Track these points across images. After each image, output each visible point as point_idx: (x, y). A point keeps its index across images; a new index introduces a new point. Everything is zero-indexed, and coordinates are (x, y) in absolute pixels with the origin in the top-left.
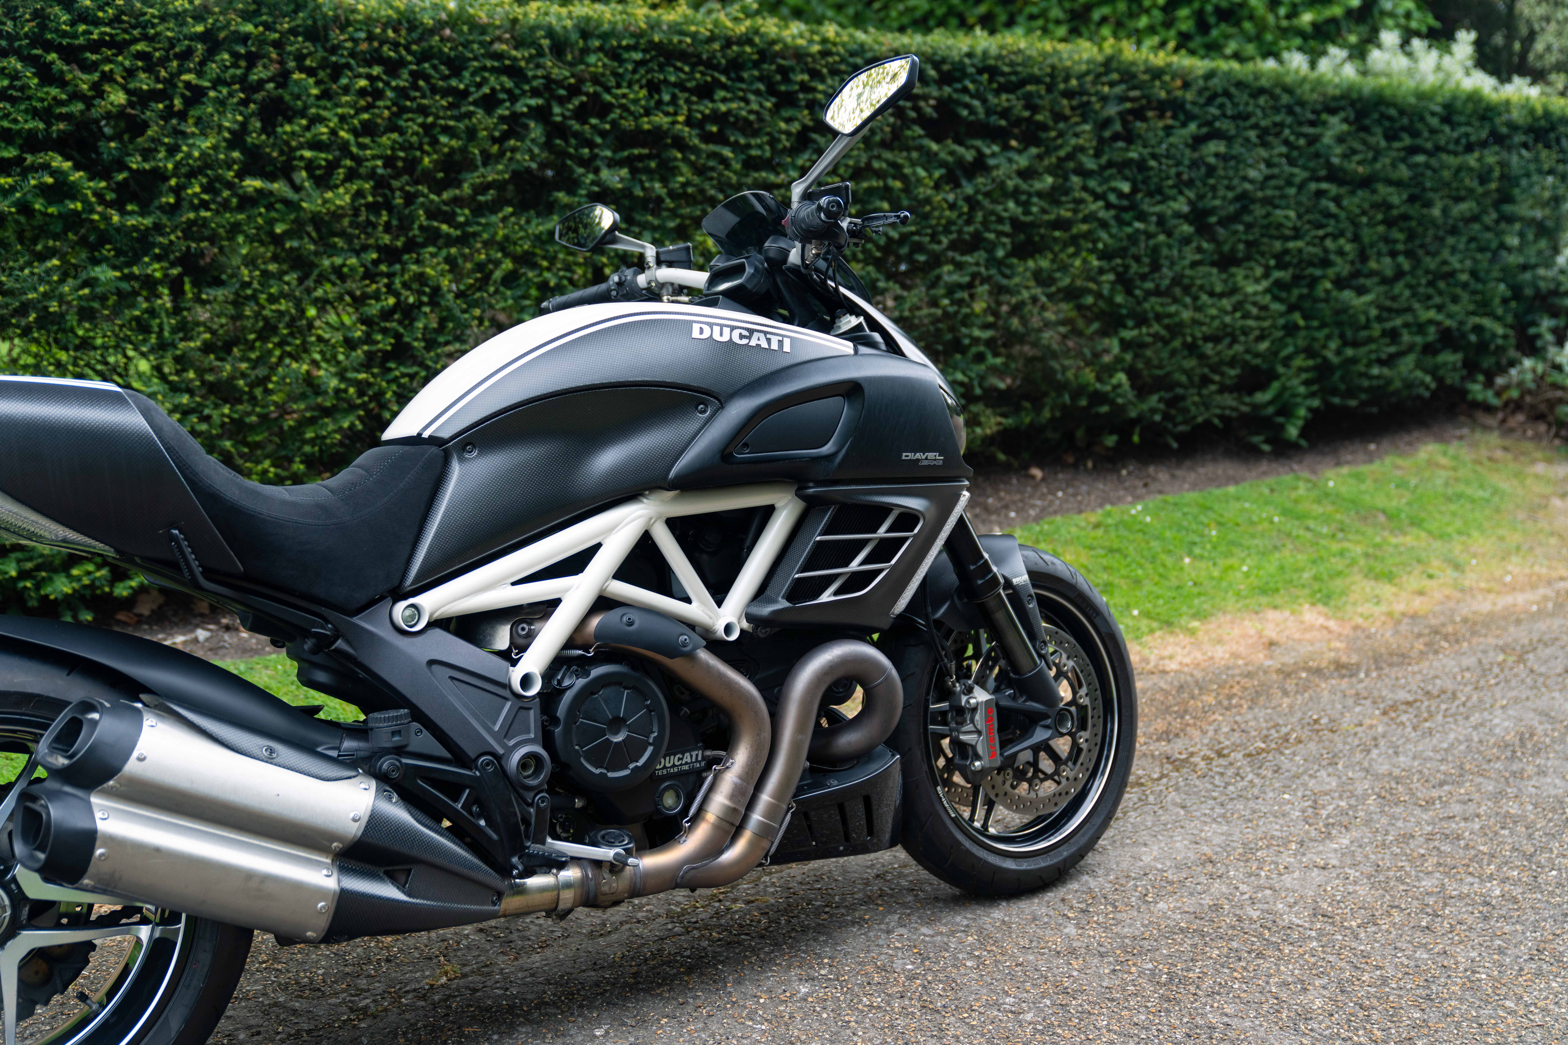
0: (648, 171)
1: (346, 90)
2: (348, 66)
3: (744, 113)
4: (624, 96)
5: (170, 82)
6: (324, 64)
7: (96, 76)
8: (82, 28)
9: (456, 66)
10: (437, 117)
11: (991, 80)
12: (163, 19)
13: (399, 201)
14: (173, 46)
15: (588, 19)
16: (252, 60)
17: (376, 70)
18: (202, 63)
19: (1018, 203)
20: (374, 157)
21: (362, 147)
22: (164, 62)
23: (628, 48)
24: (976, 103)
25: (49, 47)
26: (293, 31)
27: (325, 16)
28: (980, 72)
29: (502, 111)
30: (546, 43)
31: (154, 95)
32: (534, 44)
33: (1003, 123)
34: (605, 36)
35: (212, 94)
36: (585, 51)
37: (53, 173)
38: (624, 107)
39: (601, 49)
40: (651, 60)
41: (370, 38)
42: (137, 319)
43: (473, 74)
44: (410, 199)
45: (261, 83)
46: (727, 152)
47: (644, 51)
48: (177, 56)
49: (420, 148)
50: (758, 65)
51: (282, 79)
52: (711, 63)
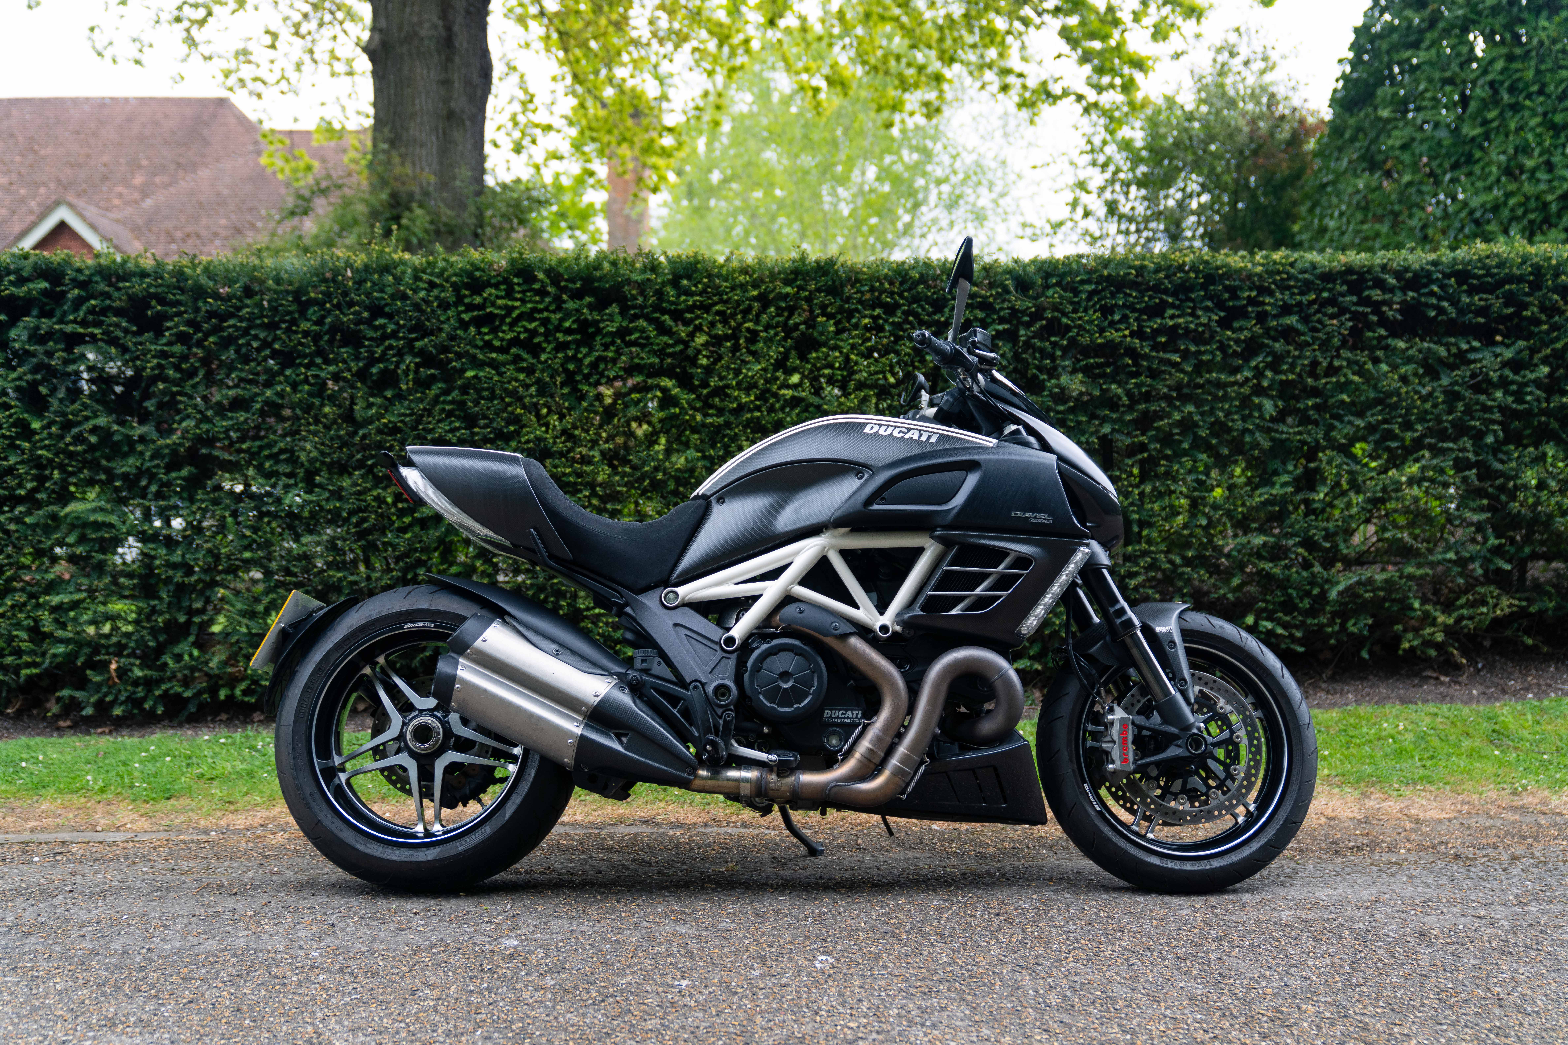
0: (1104, 375)
1: (856, 326)
2: (857, 310)
3: (1192, 326)
4: (1080, 318)
5: (738, 328)
6: (841, 310)
7: (691, 328)
8: (683, 298)
11: (1459, 283)
12: (733, 288)
14: (739, 305)
15: (1048, 262)
16: (792, 310)
17: (877, 312)
18: (758, 316)
19: (1506, 392)
22: (733, 316)
23: (1082, 282)
24: (1445, 304)
25: (664, 312)
26: (819, 290)
27: (840, 277)
28: (1447, 276)
30: (1010, 283)
31: (727, 338)
32: (1002, 284)
33: (1481, 320)
34: (1062, 273)
35: (763, 335)
36: (1046, 287)
38: (1080, 327)
39: (1058, 284)
40: (1103, 290)
41: (872, 289)
45: (797, 325)
46: (1176, 358)
47: (1097, 283)
48: (742, 312)
50: (1204, 287)
51: (811, 322)
52: (1157, 288)
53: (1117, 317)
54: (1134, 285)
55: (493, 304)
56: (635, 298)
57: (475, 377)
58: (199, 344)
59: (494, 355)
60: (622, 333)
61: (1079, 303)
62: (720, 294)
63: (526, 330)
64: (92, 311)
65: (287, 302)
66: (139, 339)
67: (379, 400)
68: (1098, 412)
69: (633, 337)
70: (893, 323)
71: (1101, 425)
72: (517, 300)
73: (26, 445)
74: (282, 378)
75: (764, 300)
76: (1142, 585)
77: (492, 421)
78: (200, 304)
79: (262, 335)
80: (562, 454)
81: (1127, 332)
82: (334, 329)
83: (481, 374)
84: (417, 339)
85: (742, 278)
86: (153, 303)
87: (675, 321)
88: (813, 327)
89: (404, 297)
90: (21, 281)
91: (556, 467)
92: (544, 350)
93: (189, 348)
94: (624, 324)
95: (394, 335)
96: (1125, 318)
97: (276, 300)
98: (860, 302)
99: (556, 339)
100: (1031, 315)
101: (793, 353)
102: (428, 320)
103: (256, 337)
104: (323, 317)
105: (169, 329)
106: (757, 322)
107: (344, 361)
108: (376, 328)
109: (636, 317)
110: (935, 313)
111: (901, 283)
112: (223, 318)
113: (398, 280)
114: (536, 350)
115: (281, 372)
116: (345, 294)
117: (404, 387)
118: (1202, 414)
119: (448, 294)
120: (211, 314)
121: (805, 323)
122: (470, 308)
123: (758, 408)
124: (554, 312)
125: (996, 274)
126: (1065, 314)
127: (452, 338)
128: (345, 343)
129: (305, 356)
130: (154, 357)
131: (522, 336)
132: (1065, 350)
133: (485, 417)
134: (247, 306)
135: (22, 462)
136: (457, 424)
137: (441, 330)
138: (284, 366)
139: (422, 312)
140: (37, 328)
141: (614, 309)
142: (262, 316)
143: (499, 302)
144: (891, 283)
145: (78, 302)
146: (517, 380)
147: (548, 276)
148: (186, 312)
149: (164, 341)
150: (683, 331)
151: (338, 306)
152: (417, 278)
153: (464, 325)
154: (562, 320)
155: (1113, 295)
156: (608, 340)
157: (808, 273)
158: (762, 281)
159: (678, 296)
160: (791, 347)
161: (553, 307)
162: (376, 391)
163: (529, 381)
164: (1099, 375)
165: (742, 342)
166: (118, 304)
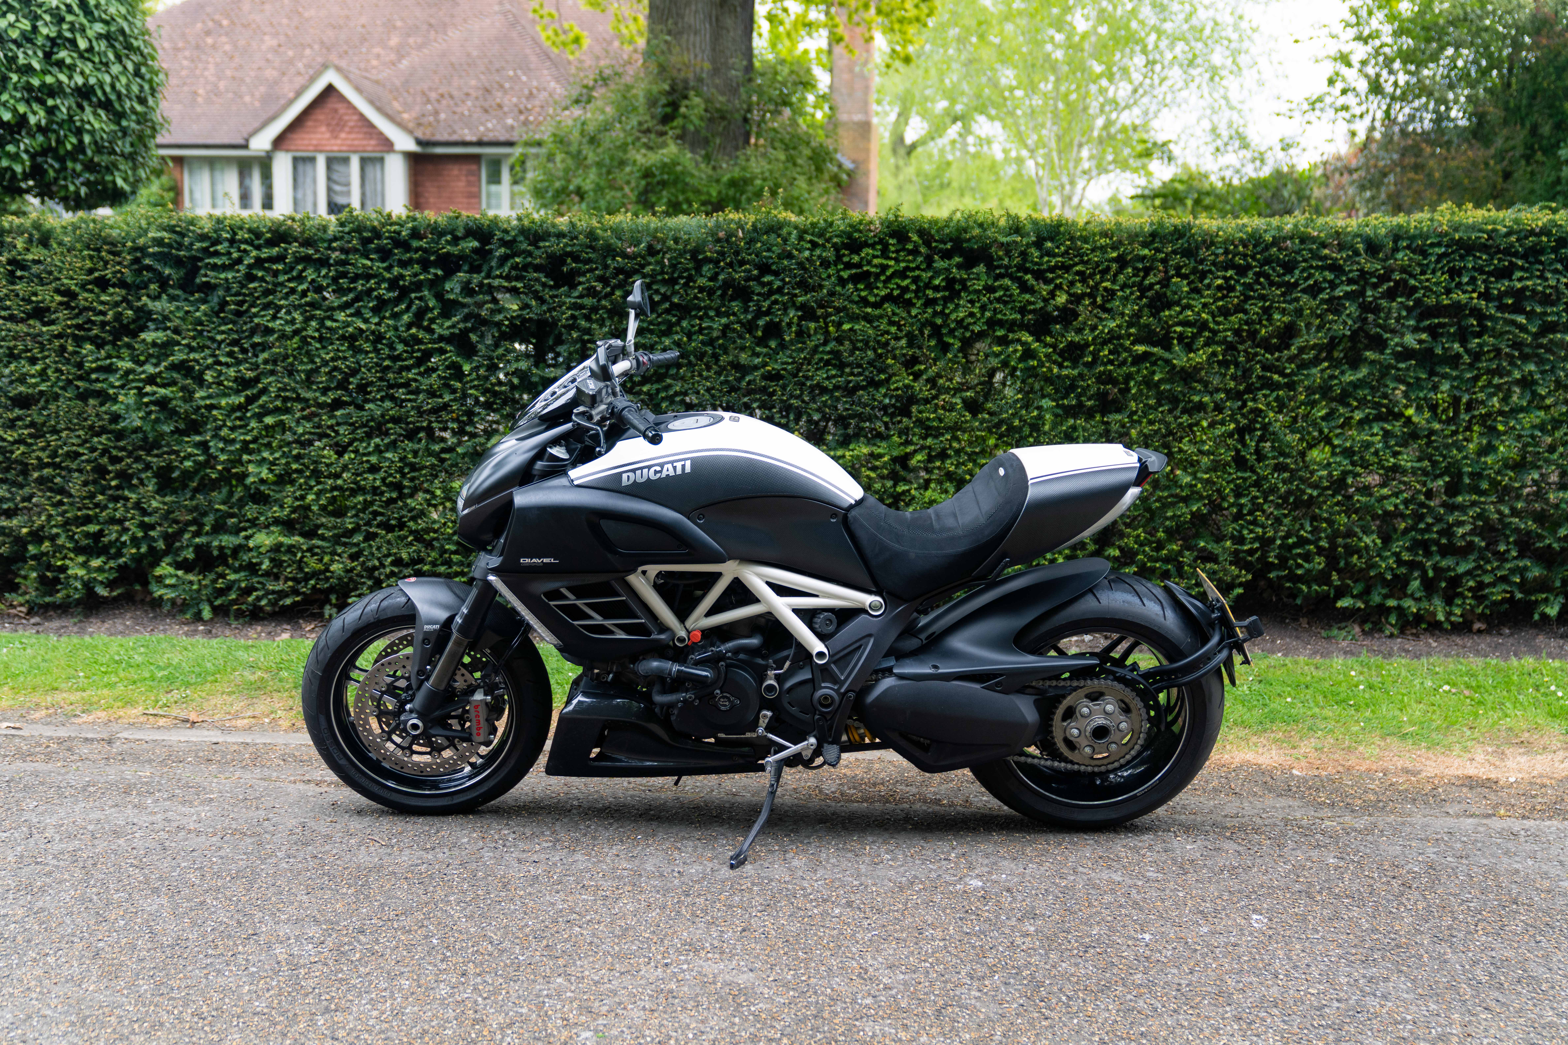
0: (1448, 335)
1: (1208, 287)
2: (1210, 271)
3: (1540, 288)
4: (1427, 280)
5: (1096, 287)
6: (1194, 271)
7: (1052, 286)
8: (1046, 259)
9: (1289, 267)
10: (1273, 302)
12: (1093, 250)
13: (1242, 359)
14: (1098, 266)
15: (1400, 226)
16: (1147, 271)
17: (1230, 273)
18: (1115, 275)
20: (1225, 330)
21: (1218, 323)
22: (1091, 276)
23: (1432, 245)
25: (1027, 271)
26: (1174, 252)
27: (1196, 240)
29: (1324, 296)
30: (1360, 246)
31: (1084, 296)
32: (1352, 247)
34: (1413, 238)
35: (1120, 294)
36: (1396, 250)
37: (1023, 344)
38: (1426, 288)
39: (1408, 247)
40: (1453, 253)
41: (1227, 252)
42: (1065, 432)
43: (1302, 271)
44: (1250, 358)
45: (1152, 285)
46: (1521, 319)
47: (1447, 246)
48: (1100, 272)
49: (1260, 322)
50: (1555, 250)
51: (1165, 282)
52: (1508, 251)
53: (1465, 279)
54: (1484, 248)
55: (869, 263)
56: (1001, 258)
57: (851, 329)
59: (869, 310)
60: (988, 290)
61: (1427, 265)
62: (1081, 256)
63: (899, 287)
64: (515, 267)
65: (686, 261)
66: (555, 293)
67: (765, 350)
68: (1438, 369)
69: (997, 295)
70: (1244, 284)
72: (891, 259)
73: (458, 385)
75: (1122, 261)
76: (1469, 533)
77: (864, 370)
78: (610, 262)
79: (662, 290)
80: (927, 401)
81: (1475, 295)
82: (727, 284)
83: (857, 327)
84: (800, 295)
85: (1102, 241)
86: (569, 260)
87: (1037, 279)
88: (1167, 287)
89: (790, 256)
90: (456, 240)
91: (920, 412)
94: (990, 283)
95: (780, 290)
96: (1472, 281)
97: (676, 258)
99: (926, 296)
100: (1379, 277)
101: (1146, 311)
102: (811, 277)
103: (657, 292)
104: (717, 274)
105: (581, 283)
106: (1114, 281)
107: (734, 314)
108: (763, 285)
109: (1001, 276)
110: (1284, 275)
111: (1255, 246)
112: (629, 274)
113: (784, 240)
114: (907, 306)
115: (678, 323)
116: (737, 253)
117: (787, 338)
118: (1543, 372)
119: (830, 254)
120: (619, 271)
121: (1159, 283)
122: (848, 266)
123: (1111, 362)
124: (925, 270)
126: (1412, 276)
127: (832, 294)
128: (735, 298)
129: (699, 309)
131: (896, 293)
132: (1409, 310)
134: (650, 264)
135: (454, 400)
136: (833, 372)
137: (821, 287)
138: (681, 318)
139: (805, 269)
140: (469, 282)
141: (981, 268)
142: (662, 273)
143: (876, 261)
144: (1245, 246)
145: (503, 259)
146: (888, 333)
147: (921, 237)
148: (596, 269)
149: (576, 294)
150: (1044, 290)
151: (731, 265)
152: (801, 238)
153: (843, 282)
154: (931, 278)
155: (1462, 257)
156: (974, 297)
157: (1165, 237)
158: (1120, 242)
159: (1041, 257)
160: (1145, 305)
161: (923, 266)
162: (762, 342)
163: (900, 334)
164: (1442, 335)
165: (1099, 299)
166: (538, 261)
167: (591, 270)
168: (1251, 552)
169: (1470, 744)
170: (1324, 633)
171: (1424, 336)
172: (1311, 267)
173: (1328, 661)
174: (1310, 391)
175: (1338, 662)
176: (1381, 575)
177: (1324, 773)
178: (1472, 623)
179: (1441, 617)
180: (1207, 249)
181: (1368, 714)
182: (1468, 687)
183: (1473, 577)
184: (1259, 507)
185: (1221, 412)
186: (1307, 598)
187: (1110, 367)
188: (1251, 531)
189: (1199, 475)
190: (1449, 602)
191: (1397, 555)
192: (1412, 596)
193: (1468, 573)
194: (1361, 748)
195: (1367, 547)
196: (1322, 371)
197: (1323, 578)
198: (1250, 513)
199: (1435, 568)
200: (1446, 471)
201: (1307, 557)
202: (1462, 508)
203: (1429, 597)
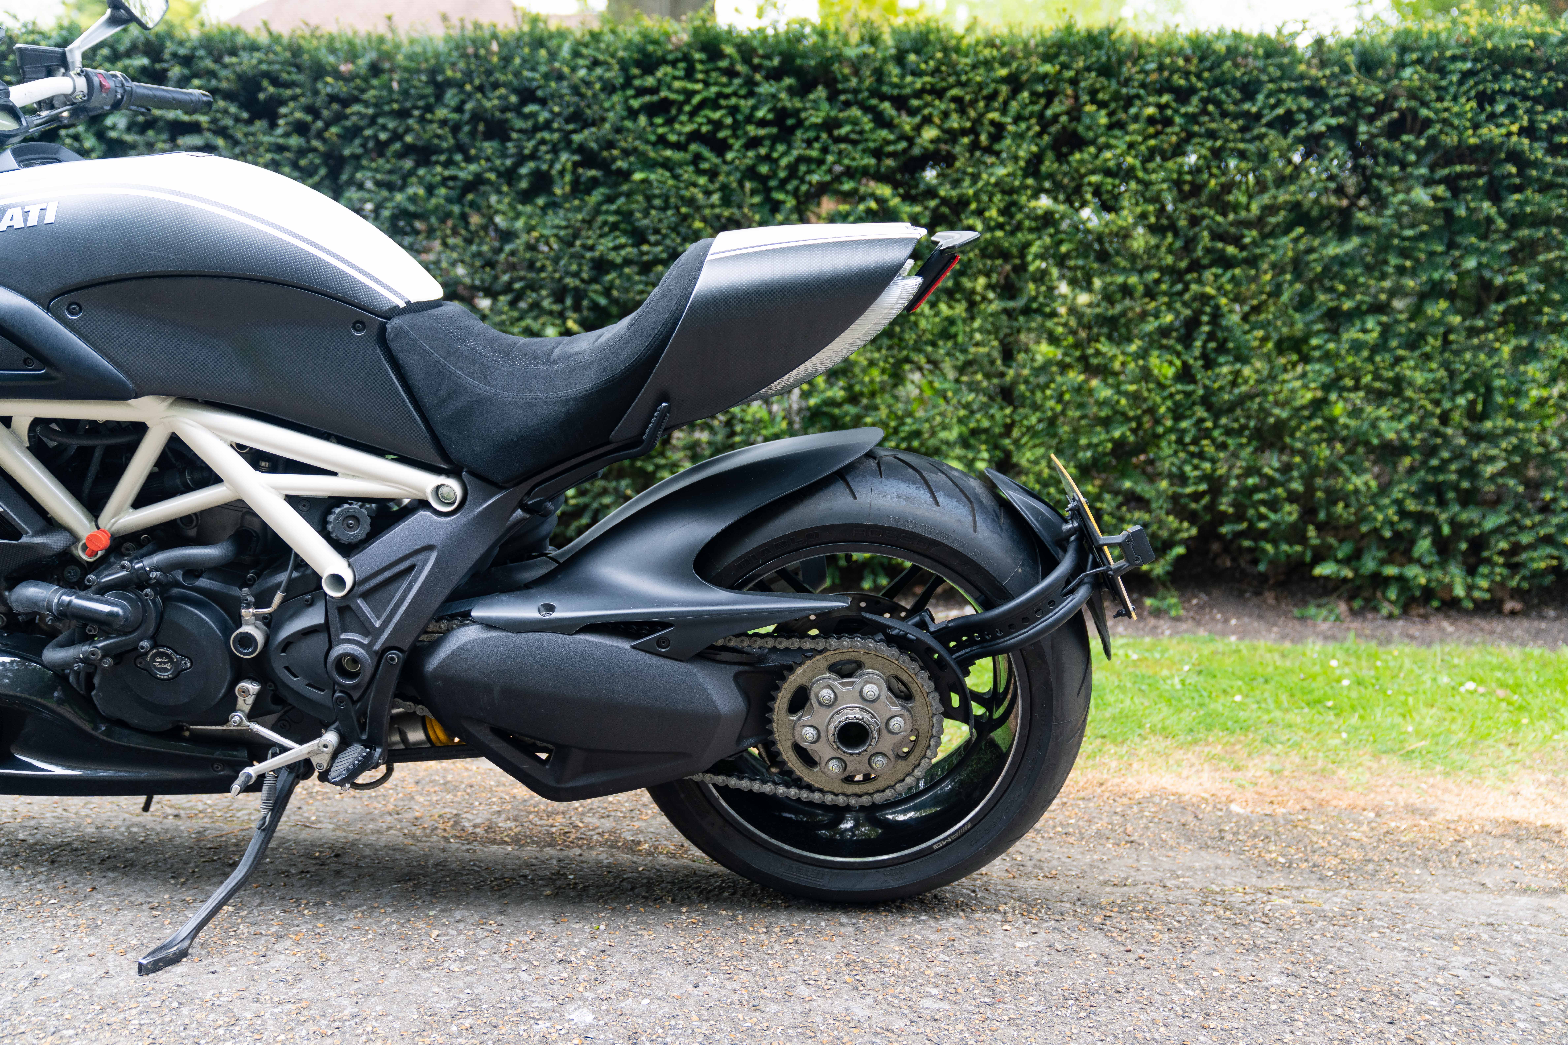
53: (1500, 108)
54: (1529, 62)
55: (670, 88)
56: (846, 79)
57: (645, 181)
58: (319, 135)
59: (668, 153)
60: (830, 125)
61: (1445, 89)
62: (957, 74)
63: (710, 121)
65: (420, 83)
66: (251, 129)
67: (529, 209)
68: (1460, 239)
69: (843, 131)
70: (1186, 115)
71: (1462, 257)
72: (697, 81)
74: (414, 180)
75: (1015, 83)
76: (1501, 474)
77: (665, 237)
78: (320, 85)
81: (1514, 128)
82: (476, 117)
83: (652, 177)
84: (575, 131)
85: (987, 52)
86: (265, 83)
88: (1078, 119)
89: (560, 77)
92: (730, 148)
93: (308, 141)
94: (833, 113)
95: (547, 126)
96: (1511, 110)
97: (407, 81)
98: (1143, 85)
99: (746, 133)
100: (1378, 105)
101: (1050, 155)
102: (589, 106)
103: (384, 128)
104: (463, 102)
105: (285, 116)
106: (1004, 111)
107: (488, 159)
108: (526, 117)
109: (847, 104)
110: (1242, 101)
111: (1201, 60)
112: (346, 102)
113: (553, 55)
114: (720, 148)
115: (414, 172)
116: (489, 73)
117: (559, 192)
119: (614, 74)
120: (333, 98)
121: (1068, 113)
122: (641, 92)
123: (1000, 226)
124: (745, 97)
125: (1330, 50)
126: (1425, 104)
127: (618, 130)
128: (488, 136)
129: (441, 151)
130: (268, 151)
131: (704, 129)
132: (1421, 153)
133: (657, 231)
134: (374, 88)
136: (623, 240)
137: (603, 120)
138: (418, 165)
139: (582, 96)
141: (821, 92)
142: (391, 101)
143: (677, 84)
144: (1187, 60)
146: (695, 185)
147: (740, 51)
148: (303, 95)
150: (907, 123)
151: (480, 89)
152: (576, 54)
153: (633, 114)
154: (755, 108)
155: (1496, 77)
156: (811, 134)
157: (1074, 47)
158: (1014, 57)
159: (903, 76)
161: (743, 92)
162: (526, 197)
163: (712, 187)
164: (1467, 191)
165: (983, 138)
166: (224, 85)
167: (294, 98)
168: (1196, 497)
169: (1510, 768)
170: (1296, 612)
171: (1441, 190)
172: (1281, 90)
173: (1299, 647)
174: (1278, 268)
175: (1314, 648)
176: (1376, 531)
177: (1280, 811)
178: (1501, 602)
179: (1459, 591)
180: (1134, 64)
181: (1354, 720)
182: (1502, 685)
183: (1506, 537)
184: (1207, 434)
185: (1153, 298)
186: (1272, 563)
187: (999, 234)
188: (1196, 467)
189: (1124, 387)
190: (1471, 571)
191: (1398, 503)
192: (1419, 562)
193: (1499, 530)
194: (1341, 772)
195: (1357, 491)
196: (1296, 240)
197: (1296, 534)
198: (1195, 441)
199: (1452, 522)
200: (1469, 385)
201: (1274, 505)
202: (1491, 438)
203: (1443, 564)
